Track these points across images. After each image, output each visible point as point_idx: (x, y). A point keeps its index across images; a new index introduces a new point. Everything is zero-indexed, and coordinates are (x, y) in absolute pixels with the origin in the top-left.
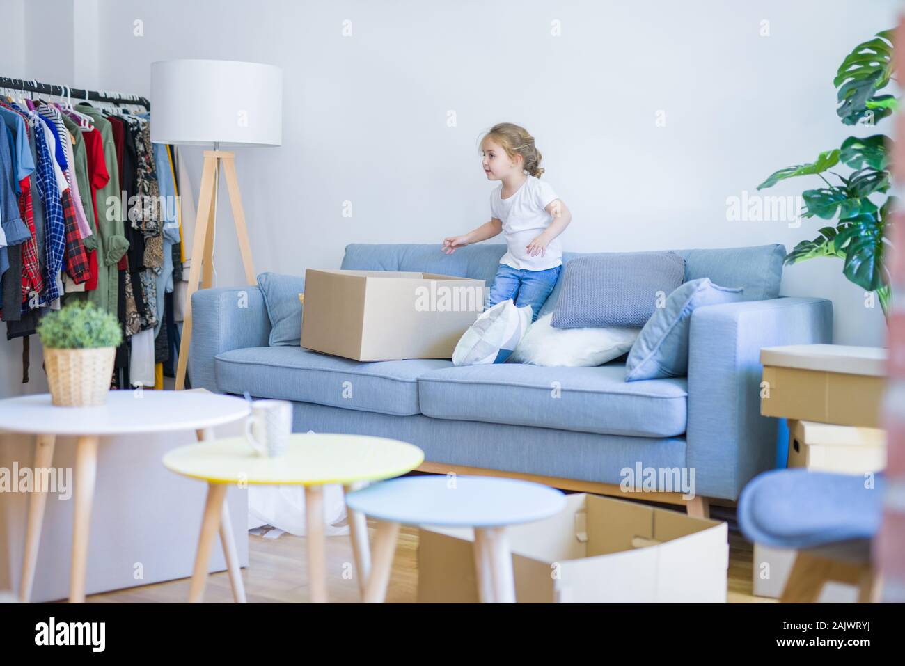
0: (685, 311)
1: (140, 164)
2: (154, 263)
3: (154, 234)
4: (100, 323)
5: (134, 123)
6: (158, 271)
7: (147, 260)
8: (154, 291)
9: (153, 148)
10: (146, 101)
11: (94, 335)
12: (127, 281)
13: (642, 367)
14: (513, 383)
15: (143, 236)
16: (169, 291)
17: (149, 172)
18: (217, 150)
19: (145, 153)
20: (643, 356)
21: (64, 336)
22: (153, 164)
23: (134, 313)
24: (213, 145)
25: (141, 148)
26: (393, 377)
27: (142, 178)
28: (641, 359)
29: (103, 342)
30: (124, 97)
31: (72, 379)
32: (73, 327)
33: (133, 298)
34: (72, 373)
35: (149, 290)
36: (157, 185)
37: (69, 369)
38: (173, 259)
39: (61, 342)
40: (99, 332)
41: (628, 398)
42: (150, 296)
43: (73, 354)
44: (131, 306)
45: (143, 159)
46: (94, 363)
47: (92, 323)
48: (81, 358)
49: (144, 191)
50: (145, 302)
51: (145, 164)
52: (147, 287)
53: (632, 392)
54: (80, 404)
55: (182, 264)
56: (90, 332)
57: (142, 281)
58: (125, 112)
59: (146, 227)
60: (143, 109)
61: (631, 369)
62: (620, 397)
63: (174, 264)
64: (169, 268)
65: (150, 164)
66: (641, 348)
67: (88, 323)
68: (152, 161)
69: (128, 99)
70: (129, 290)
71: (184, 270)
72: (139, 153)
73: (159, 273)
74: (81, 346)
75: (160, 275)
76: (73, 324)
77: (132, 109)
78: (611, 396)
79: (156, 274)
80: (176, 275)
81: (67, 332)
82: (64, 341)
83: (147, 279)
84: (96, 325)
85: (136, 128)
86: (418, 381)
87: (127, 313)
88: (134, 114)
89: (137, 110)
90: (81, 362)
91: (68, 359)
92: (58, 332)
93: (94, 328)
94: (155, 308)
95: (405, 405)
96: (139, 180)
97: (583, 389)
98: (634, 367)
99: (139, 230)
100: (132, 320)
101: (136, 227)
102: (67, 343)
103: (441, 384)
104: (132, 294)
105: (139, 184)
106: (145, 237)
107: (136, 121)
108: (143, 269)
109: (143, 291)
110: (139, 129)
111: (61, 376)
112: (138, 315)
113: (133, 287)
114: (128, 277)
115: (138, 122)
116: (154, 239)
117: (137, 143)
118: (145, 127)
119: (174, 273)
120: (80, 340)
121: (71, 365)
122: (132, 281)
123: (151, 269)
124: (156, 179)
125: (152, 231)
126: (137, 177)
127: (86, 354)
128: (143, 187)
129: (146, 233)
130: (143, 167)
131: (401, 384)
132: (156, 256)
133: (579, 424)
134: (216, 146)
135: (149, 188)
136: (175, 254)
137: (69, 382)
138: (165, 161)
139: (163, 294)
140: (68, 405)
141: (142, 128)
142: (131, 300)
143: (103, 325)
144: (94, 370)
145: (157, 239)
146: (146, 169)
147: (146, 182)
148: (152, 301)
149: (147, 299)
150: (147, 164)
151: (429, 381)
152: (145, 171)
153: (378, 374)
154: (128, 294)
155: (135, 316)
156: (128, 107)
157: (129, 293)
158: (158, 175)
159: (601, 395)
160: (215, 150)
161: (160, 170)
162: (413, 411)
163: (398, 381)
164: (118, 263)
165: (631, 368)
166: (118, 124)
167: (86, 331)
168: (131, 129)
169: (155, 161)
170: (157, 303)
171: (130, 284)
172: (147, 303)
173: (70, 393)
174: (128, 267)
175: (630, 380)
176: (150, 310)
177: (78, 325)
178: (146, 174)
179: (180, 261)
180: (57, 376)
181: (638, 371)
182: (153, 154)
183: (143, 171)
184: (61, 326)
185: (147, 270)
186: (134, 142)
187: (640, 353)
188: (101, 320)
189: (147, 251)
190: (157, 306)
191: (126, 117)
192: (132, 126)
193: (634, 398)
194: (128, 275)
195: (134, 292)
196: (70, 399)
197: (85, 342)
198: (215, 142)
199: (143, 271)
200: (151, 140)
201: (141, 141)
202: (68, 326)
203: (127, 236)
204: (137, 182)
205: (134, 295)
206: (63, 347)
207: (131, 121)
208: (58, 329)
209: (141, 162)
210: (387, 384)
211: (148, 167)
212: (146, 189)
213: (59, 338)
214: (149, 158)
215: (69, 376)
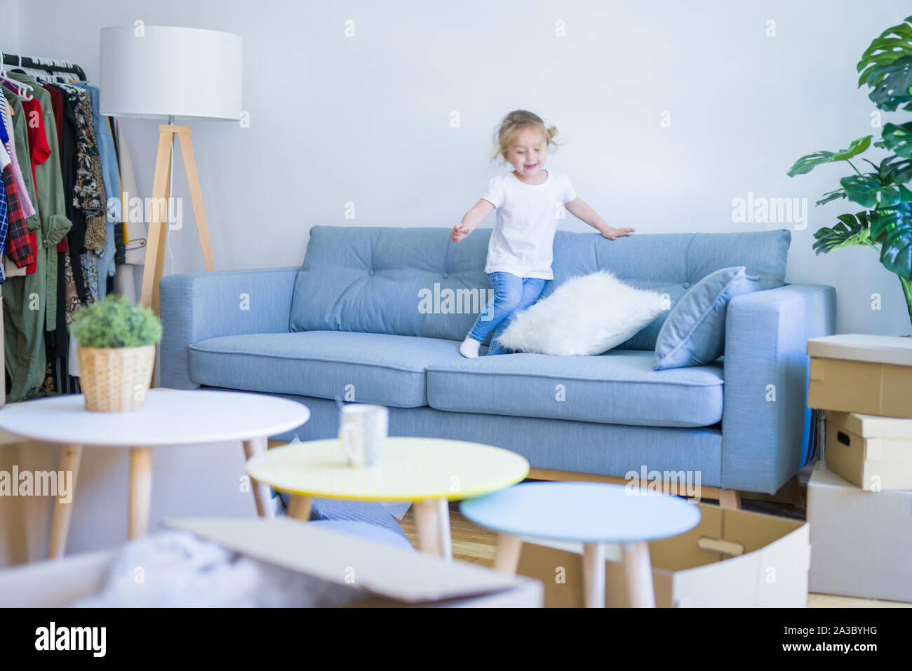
0: (719, 299)
1: (81, 137)
2: (97, 245)
3: (96, 213)
4: (141, 319)
5: (73, 92)
6: (101, 253)
7: (88, 241)
8: (95, 275)
9: (93, 121)
10: (80, 69)
11: (136, 332)
12: (67, 265)
13: (672, 356)
14: (534, 373)
15: (85, 215)
16: (111, 274)
17: (90, 147)
18: (172, 124)
19: (85, 126)
20: (674, 345)
21: (103, 334)
22: (94, 138)
23: (75, 299)
24: (168, 119)
25: (82, 120)
26: (397, 367)
27: (83, 153)
28: (672, 347)
29: (143, 341)
30: (58, 64)
31: (111, 381)
32: (114, 324)
33: (73, 282)
34: (111, 374)
35: (90, 274)
36: (99, 161)
37: (108, 370)
38: (116, 240)
39: (99, 341)
40: (141, 329)
41: (661, 387)
42: (91, 280)
43: (112, 353)
44: (72, 291)
45: (84, 132)
46: (135, 364)
47: (134, 319)
48: (122, 358)
49: (85, 167)
50: (86, 287)
51: (86, 138)
52: (87, 270)
53: (666, 380)
54: (120, 409)
55: (124, 246)
56: (132, 329)
57: (82, 263)
58: (60, 80)
59: (89, 206)
60: (76, 77)
61: (661, 358)
62: (654, 387)
63: (117, 246)
64: (111, 250)
65: (90, 138)
66: (671, 336)
67: (129, 319)
68: (92, 134)
69: (62, 66)
70: (69, 273)
71: (127, 252)
72: (79, 126)
73: (102, 255)
74: (122, 345)
75: (103, 257)
76: (112, 321)
77: (66, 76)
78: (644, 386)
79: (98, 256)
80: (118, 258)
81: (107, 330)
82: (103, 340)
83: (88, 261)
84: (137, 321)
85: (74, 98)
86: (426, 372)
87: (67, 299)
88: (69, 83)
89: (71, 79)
90: (121, 363)
91: (107, 360)
92: (96, 330)
93: (137, 325)
94: (97, 293)
95: (412, 397)
96: (81, 155)
97: (611, 379)
98: (665, 356)
99: (81, 209)
100: (72, 305)
101: (78, 206)
102: (106, 341)
103: (453, 375)
104: (72, 278)
105: (80, 159)
106: (87, 217)
107: (75, 91)
108: (84, 251)
109: (84, 275)
110: (78, 100)
111: (98, 378)
112: (79, 301)
113: (73, 270)
114: (68, 260)
115: (77, 92)
116: (97, 219)
117: (76, 114)
118: (84, 98)
119: (116, 256)
120: (121, 338)
121: (111, 366)
122: (72, 263)
123: (93, 251)
124: (98, 154)
125: (95, 210)
126: (78, 151)
127: (126, 353)
128: (85, 163)
129: (87, 212)
130: (84, 141)
131: (406, 375)
132: (100, 236)
133: (607, 416)
134: (171, 120)
135: (90, 163)
136: (118, 235)
137: (108, 385)
138: (107, 135)
139: (105, 278)
140: (107, 410)
141: (81, 99)
142: (71, 285)
143: (145, 321)
144: (135, 371)
145: (100, 218)
146: (87, 143)
147: (88, 157)
148: (93, 285)
149: (88, 283)
150: (88, 138)
151: (439, 371)
152: (86, 146)
153: (379, 364)
154: (68, 278)
155: (76, 301)
156: (61, 75)
157: (69, 277)
158: (100, 150)
159: (632, 385)
160: (170, 124)
161: (102, 145)
162: (420, 403)
163: (403, 371)
164: (58, 245)
165: (661, 356)
166: (58, 94)
167: (127, 328)
168: (70, 99)
169: (95, 135)
170: (98, 287)
171: (70, 267)
172: (88, 288)
173: (108, 397)
174: (68, 249)
175: (659, 369)
176: (91, 295)
177: (119, 323)
178: (87, 148)
179: (122, 243)
180: (94, 378)
181: (668, 361)
182: (93, 127)
183: (84, 145)
184: (100, 323)
185: (88, 252)
186: (74, 112)
187: (670, 341)
188: (143, 315)
189: (89, 232)
190: (98, 291)
191: (62, 86)
192: (71, 96)
193: (669, 388)
194: (68, 257)
195: (74, 276)
196: (109, 404)
197: (127, 341)
198: (170, 116)
199: (83, 253)
200: (100, 112)
201: (81, 112)
202: (107, 323)
203: (68, 215)
204: (78, 157)
205: (75, 279)
206: (102, 346)
207: (69, 91)
208: (97, 327)
209: (82, 135)
210: (390, 374)
211: (88, 140)
212: (88, 164)
213: (97, 336)
214: (89, 131)
215: (108, 378)
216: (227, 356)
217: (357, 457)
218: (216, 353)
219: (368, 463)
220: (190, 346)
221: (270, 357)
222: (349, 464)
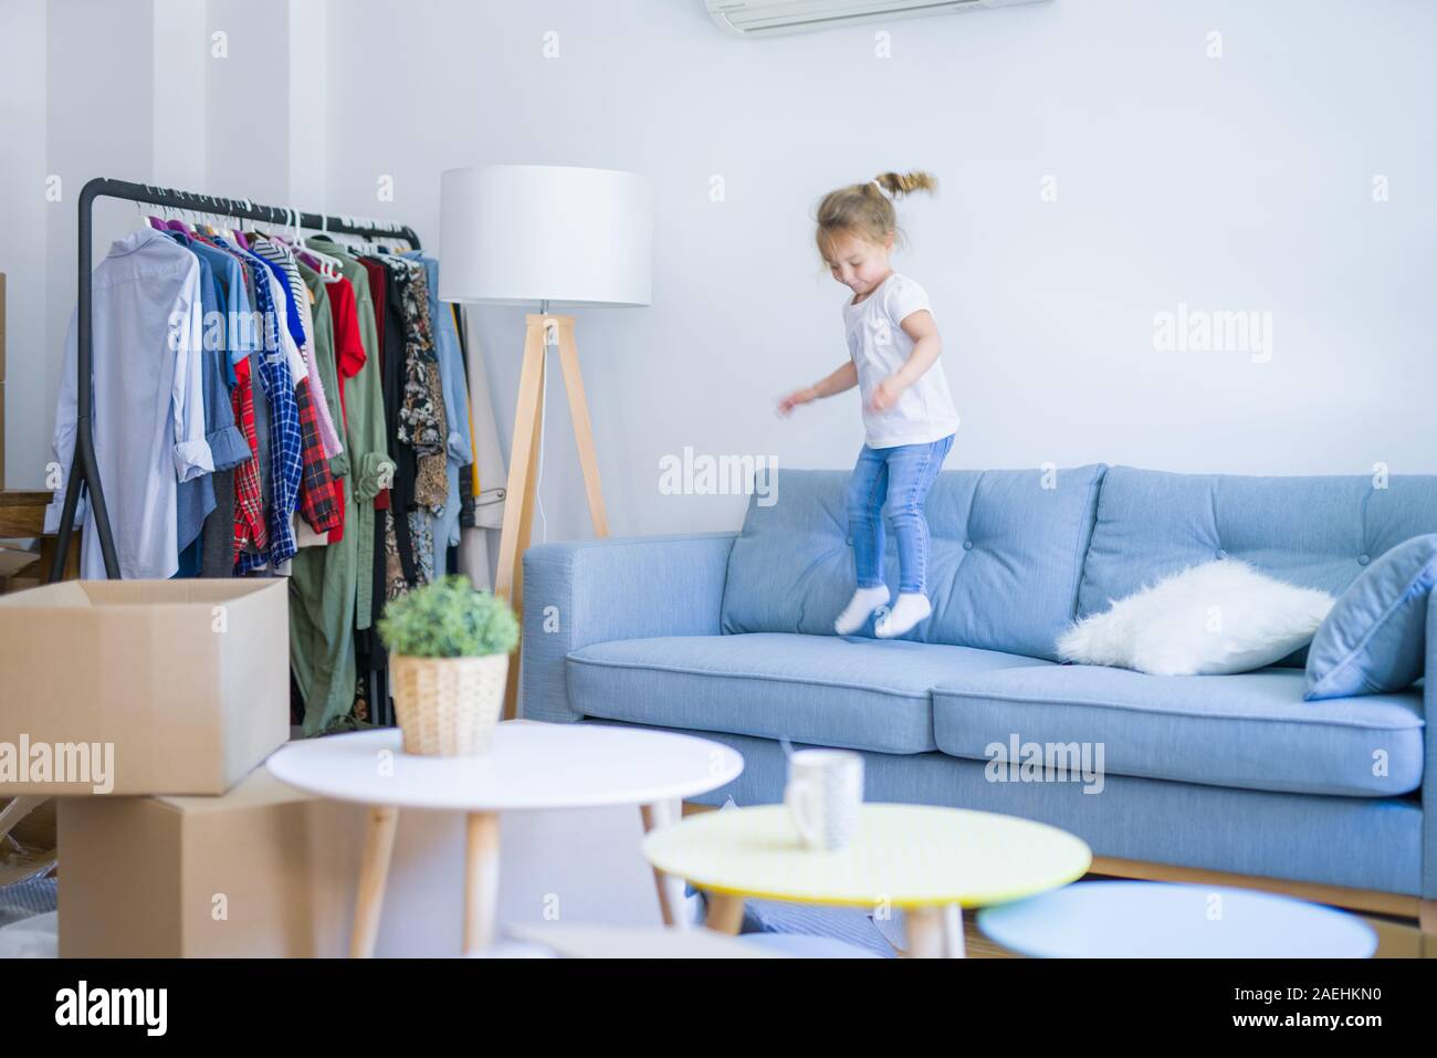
0: (1415, 586)
1: (411, 336)
2: (433, 498)
3: (432, 450)
4: (487, 613)
5: (400, 268)
6: (439, 510)
7: (420, 493)
8: (429, 544)
9: (429, 311)
10: (413, 233)
11: (479, 634)
12: (388, 528)
13: (1335, 678)
14: (1107, 703)
15: (415, 454)
16: (454, 543)
17: (424, 349)
18: (546, 313)
19: (418, 318)
20: (1338, 659)
21: (430, 637)
22: (430, 335)
23: (399, 580)
24: (539, 305)
25: (412, 310)
26: (885, 689)
27: (415, 358)
28: (1334, 663)
29: (489, 647)
30: (379, 226)
31: (441, 709)
32: (446, 621)
33: (397, 555)
34: (441, 698)
35: (422, 542)
36: (438, 370)
37: (437, 693)
38: (461, 492)
39: (424, 647)
40: (487, 629)
41: (1318, 729)
42: (423, 551)
43: (443, 666)
44: (395, 569)
45: (416, 327)
46: (478, 683)
47: (476, 613)
48: (457, 674)
49: (417, 379)
50: (415, 562)
51: (419, 336)
52: (418, 537)
53: (1327, 718)
54: (454, 752)
55: (474, 500)
56: (473, 629)
57: (411, 526)
58: (382, 250)
59: (421, 439)
60: (405, 244)
61: (1316, 680)
62: (1306, 729)
63: (463, 500)
64: (454, 505)
65: (425, 336)
66: (1333, 645)
67: (469, 614)
68: (428, 330)
69: (386, 229)
70: (391, 542)
71: (477, 509)
72: (409, 318)
73: (440, 514)
74: (458, 653)
75: (442, 516)
76: (442, 617)
77: (391, 244)
78: (1291, 727)
79: (435, 515)
80: (465, 518)
81: (435, 629)
82: (430, 645)
83: (419, 523)
84: (481, 616)
85: (403, 277)
86: (931, 698)
87: (387, 580)
88: (397, 254)
89: (398, 247)
90: (457, 682)
91: (436, 675)
92: (419, 631)
93: (480, 623)
94: (432, 572)
95: (910, 738)
96: (410, 362)
97: (1235, 714)
98: (1322, 676)
99: (410, 444)
100: (395, 591)
101: (405, 439)
102: (434, 648)
103: (975, 701)
104: (395, 549)
105: (409, 368)
106: (419, 456)
107: (403, 266)
108: (413, 507)
109: (413, 544)
110: (407, 280)
111: (422, 704)
112: (406, 584)
113: (398, 537)
114: (390, 521)
115: (406, 268)
116: (433, 458)
117: (405, 301)
118: (416, 276)
119: (461, 515)
120: (456, 643)
121: (441, 686)
122: (395, 527)
123: (427, 508)
124: (436, 360)
125: (430, 446)
126: (406, 356)
127: (464, 666)
128: (417, 373)
129: (420, 449)
130: (415, 340)
131: (900, 702)
132: (437, 485)
133: (1229, 776)
134: (544, 307)
135: (425, 375)
136: (464, 482)
137: (436, 714)
138: (449, 331)
139: (445, 548)
140: (435, 753)
141: (413, 277)
142: (394, 558)
143: (492, 616)
144: (477, 693)
145: (437, 457)
146: (420, 345)
147: (421, 365)
148: (427, 560)
149: (419, 557)
150: (422, 335)
151: (953, 695)
152: (418, 348)
153: (858, 685)
154: (389, 550)
155: (401, 585)
156: (384, 242)
157: (392, 547)
158: (439, 354)
159: (1270, 725)
160: (542, 313)
161: (442, 348)
162: (921, 745)
163: (895, 695)
164: (375, 499)
165: (1316, 677)
166: (379, 272)
167: (466, 627)
168: (396, 278)
169: (434, 329)
170: (434, 562)
171: (393, 533)
172: (418, 564)
173: (436, 734)
174: (390, 504)
175: (1312, 698)
176: (423, 575)
177: (454, 619)
178: (420, 352)
179: (471, 495)
180: (416, 703)
181: (1327, 685)
182: (430, 319)
183: (416, 347)
184: (426, 620)
185: (420, 509)
186: (401, 298)
187: (1331, 652)
188: (489, 607)
189: (421, 479)
190: (434, 569)
191: (385, 258)
192: (397, 273)
193: (1332, 731)
194: (390, 517)
195: (399, 546)
196: (437, 743)
197: (465, 646)
198: (543, 301)
199: (412, 511)
200: (439, 297)
201: (412, 297)
202: (436, 620)
203: (391, 454)
204: (406, 365)
205: (399, 550)
206: (428, 655)
207: (395, 266)
208: (421, 625)
209: (413, 331)
210: (875, 700)
211: (422, 340)
212: (421, 376)
213: (420, 640)
214: (424, 326)
215: (436, 704)
216: (624, 671)
217: (814, 835)
218: (607, 666)
219: (832, 843)
220: (569, 655)
221: (688, 673)
222: (802, 845)
